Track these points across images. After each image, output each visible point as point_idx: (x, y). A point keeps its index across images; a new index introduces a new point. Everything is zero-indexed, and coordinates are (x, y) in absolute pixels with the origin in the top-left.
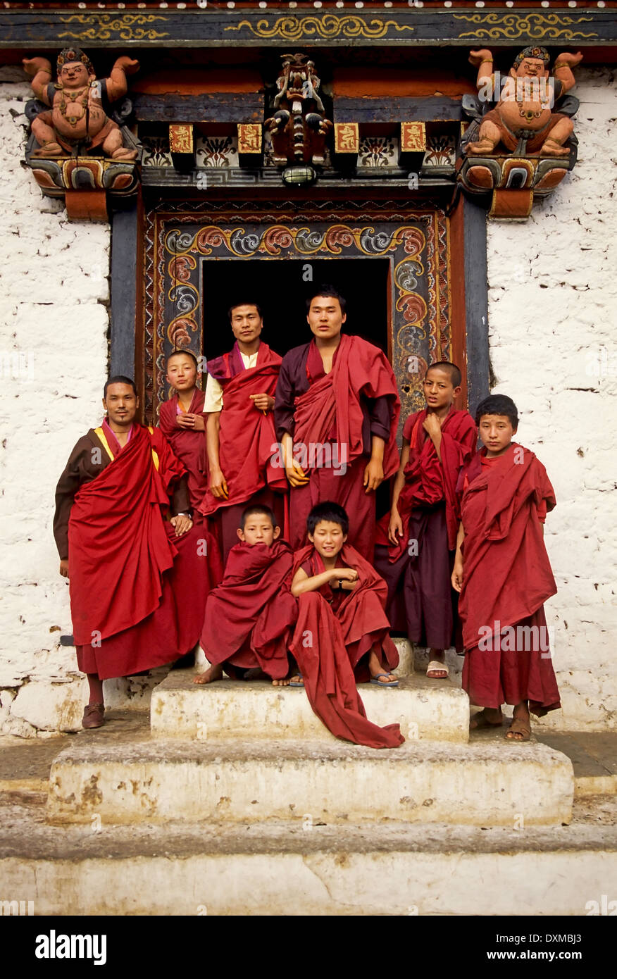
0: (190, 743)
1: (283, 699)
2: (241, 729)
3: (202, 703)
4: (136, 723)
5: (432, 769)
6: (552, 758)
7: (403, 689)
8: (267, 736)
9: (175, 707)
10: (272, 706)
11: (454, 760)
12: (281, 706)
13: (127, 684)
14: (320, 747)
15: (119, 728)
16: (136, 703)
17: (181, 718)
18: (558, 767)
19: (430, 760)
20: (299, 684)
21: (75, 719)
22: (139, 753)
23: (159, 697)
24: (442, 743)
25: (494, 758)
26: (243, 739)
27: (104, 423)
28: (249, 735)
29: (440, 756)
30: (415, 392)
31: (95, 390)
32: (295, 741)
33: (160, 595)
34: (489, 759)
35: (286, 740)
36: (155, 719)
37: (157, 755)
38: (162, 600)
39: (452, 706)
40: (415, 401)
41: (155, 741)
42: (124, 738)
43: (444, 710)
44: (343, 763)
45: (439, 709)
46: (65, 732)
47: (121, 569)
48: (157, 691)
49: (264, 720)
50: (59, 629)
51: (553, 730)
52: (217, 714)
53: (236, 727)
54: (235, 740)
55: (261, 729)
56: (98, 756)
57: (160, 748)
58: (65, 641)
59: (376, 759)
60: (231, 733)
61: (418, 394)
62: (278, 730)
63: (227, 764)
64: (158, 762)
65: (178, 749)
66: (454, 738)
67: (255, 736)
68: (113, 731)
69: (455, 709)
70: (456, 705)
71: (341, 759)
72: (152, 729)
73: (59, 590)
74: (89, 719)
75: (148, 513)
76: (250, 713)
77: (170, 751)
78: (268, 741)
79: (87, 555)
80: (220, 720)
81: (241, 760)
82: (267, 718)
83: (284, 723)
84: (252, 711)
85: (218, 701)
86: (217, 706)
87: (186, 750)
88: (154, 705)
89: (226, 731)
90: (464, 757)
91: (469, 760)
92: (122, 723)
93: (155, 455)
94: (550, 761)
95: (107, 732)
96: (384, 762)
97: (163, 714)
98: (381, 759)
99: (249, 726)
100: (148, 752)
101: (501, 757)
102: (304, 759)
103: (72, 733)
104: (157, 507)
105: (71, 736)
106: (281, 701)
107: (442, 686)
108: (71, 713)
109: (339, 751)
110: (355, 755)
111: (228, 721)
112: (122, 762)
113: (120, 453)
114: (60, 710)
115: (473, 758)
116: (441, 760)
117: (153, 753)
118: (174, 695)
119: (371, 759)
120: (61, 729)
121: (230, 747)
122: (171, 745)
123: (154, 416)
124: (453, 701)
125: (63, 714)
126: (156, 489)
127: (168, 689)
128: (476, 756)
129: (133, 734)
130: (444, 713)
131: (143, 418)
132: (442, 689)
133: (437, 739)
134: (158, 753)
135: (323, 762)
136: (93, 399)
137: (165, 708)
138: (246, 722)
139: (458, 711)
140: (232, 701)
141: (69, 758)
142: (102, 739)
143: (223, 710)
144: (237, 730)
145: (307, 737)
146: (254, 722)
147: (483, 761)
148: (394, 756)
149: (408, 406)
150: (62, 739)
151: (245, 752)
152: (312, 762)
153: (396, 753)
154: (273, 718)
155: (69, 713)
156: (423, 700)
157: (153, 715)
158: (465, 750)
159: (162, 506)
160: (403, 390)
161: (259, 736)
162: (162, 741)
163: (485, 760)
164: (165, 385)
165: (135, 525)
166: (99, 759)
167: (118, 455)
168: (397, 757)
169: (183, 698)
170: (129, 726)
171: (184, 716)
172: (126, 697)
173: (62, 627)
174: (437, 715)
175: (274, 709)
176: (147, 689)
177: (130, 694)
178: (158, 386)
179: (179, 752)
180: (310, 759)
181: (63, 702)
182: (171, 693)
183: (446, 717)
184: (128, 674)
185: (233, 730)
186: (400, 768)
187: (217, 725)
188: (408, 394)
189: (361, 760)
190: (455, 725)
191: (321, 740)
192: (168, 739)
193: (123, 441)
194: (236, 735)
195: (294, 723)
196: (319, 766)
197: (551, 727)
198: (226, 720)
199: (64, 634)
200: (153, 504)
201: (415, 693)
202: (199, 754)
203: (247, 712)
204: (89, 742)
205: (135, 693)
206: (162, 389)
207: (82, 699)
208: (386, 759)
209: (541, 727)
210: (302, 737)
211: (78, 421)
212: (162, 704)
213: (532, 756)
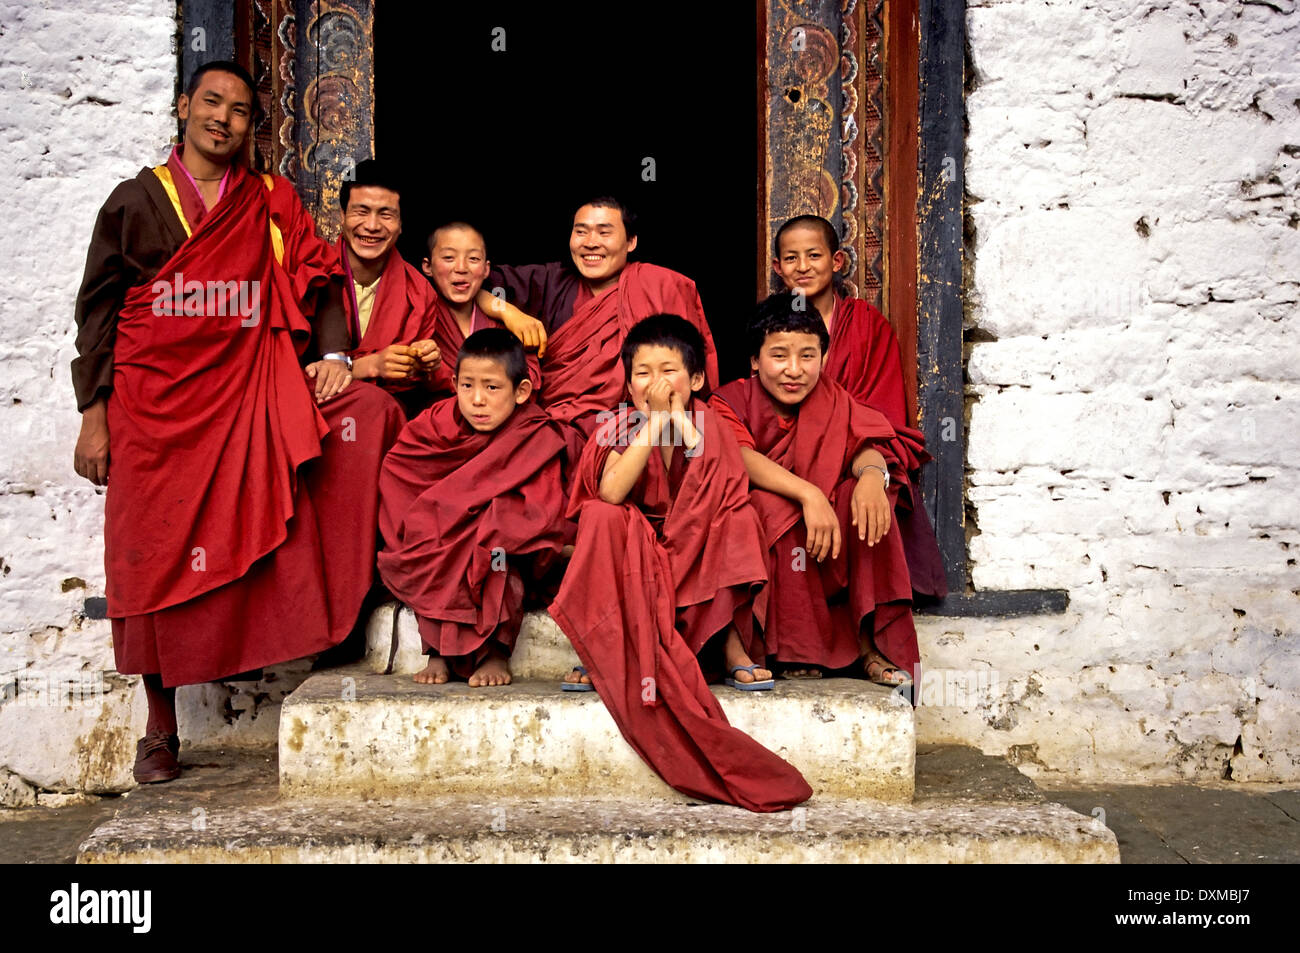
0: (361, 806)
1: (547, 717)
2: (464, 778)
3: (384, 727)
4: (243, 772)
5: (843, 851)
6: (1079, 830)
7: (785, 695)
8: (514, 790)
9: (328, 735)
10: (525, 731)
11: (886, 835)
12: (543, 731)
13: (224, 694)
14: (621, 810)
15: (211, 782)
16: (243, 733)
17: (340, 758)
18: (1090, 847)
19: (838, 833)
20: (577, 686)
21: (117, 768)
22: (258, 828)
23: (294, 714)
24: (863, 802)
25: (964, 830)
26: (466, 797)
27: (172, 157)
28: (478, 788)
29: (859, 826)
30: (812, 101)
31: (152, 86)
32: (569, 800)
33: (289, 514)
34: (956, 831)
35: (551, 799)
36: (288, 761)
37: (294, 830)
38: (292, 525)
39: (881, 729)
40: (810, 121)
41: (289, 804)
42: (223, 800)
43: (867, 737)
44: (667, 842)
45: (856, 735)
46: (95, 793)
47: (213, 461)
48: (293, 703)
49: (509, 758)
50: (82, 584)
51: (1076, 782)
52: (414, 749)
53: (452, 774)
54: (450, 799)
55: (502, 778)
56: (173, 834)
57: (300, 817)
58: (94, 610)
59: (734, 832)
60: (442, 785)
61: (817, 106)
62: (536, 779)
63: (435, 847)
64: (298, 844)
65: (339, 817)
66: (883, 793)
67: (489, 791)
68: (199, 788)
69: (886, 736)
70: (889, 728)
71: (664, 833)
72: (282, 779)
73: (81, 504)
74: (147, 765)
75: (268, 348)
76: (482, 744)
77: (321, 821)
78: (517, 800)
79: (140, 431)
80: (421, 759)
81: (465, 837)
82: (514, 754)
83: (548, 764)
84: (485, 743)
85: (416, 723)
86: (413, 731)
87: (352, 819)
88: (286, 732)
89: (432, 782)
90: (906, 828)
91: (917, 833)
92: (215, 772)
93: (276, 234)
94: (1074, 837)
95: (187, 789)
96: (749, 839)
97: (304, 750)
98: (743, 833)
99: (479, 770)
100: (275, 825)
101: (979, 828)
102: (590, 833)
103: (112, 795)
104: (285, 337)
105: (108, 802)
106: (543, 721)
107: (863, 691)
108: (108, 755)
109: (658, 818)
110: (692, 825)
111: (436, 760)
112: (223, 844)
113: (204, 222)
114: (84, 750)
115: (924, 830)
116: (860, 834)
117: (286, 826)
118: (327, 711)
119: (723, 832)
120: (87, 788)
121: (442, 813)
122: (321, 810)
123: (274, 147)
124: (884, 718)
125: (92, 758)
126: (282, 301)
127: (313, 699)
128: (930, 825)
129: (242, 792)
130: (866, 743)
131: (252, 149)
132: (863, 696)
133: (852, 794)
134: (295, 825)
135: (628, 838)
136: (146, 107)
137: (307, 738)
138: (473, 762)
139: (893, 738)
140: (444, 721)
141: (113, 840)
142: (177, 802)
143: (426, 740)
144: (454, 778)
145: (594, 791)
146: (489, 764)
147: (943, 836)
148: (769, 827)
149: (797, 130)
150: (88, 807)
151: (472, 821)
152: (606, 838)
153: (773, 822)
154: (526, 755)
155: (104, 754)
156: (826, 716)
157: (285, 752)
158: (906, 815)
159: (298, 337)
160: (787, 98)
161: (500, 791)
162: (303, 804)
163: (948, 834)
164: (296, 84)
165: (242, 373)
166: (175, 840)
167: (201, 226)
168: (773, 829)
169: (344, 717)
170: (232, 779)
171: (347, 752)
172: (222, 720)
173: (87, 581)
174: (851, 747)
175: (529, 737)
176: (267, 703)
177: (230, 714)
178: (282, 83)
179: (339, 823)
180: (602, 833)
181: (89, 732)
182: (321, 707)
183: (870, 751)
184: (224, 675)
185: (447, 780)
186: (779, 850)
187: (414, 770)
188: (796, 105)
189: (704, 834)
190: (888, 768)
191: (621, 799)
192: (316, 800)
193: (212, 195)
194: (453, 790)
195: (570, 764)
196: (620, 848)
197: (1071, 775)
198: (432, 759)
199: (93, 595)
200: (276, 331)
201: (808, 705)
202: (380, 827)
203: (474, 744)
204: (153, 808)
205: (238, 713)
206: (290, 89)
207: (132, 725)
208: (753, 833)
209: (1051, 775)
210: (585, 791)
211: (115, 153)
212: (301, 728)
213: (1039, 825)
